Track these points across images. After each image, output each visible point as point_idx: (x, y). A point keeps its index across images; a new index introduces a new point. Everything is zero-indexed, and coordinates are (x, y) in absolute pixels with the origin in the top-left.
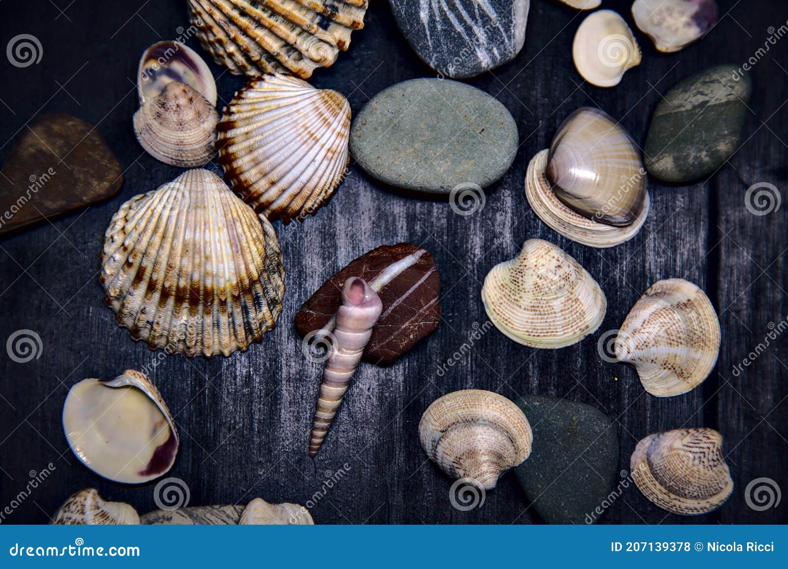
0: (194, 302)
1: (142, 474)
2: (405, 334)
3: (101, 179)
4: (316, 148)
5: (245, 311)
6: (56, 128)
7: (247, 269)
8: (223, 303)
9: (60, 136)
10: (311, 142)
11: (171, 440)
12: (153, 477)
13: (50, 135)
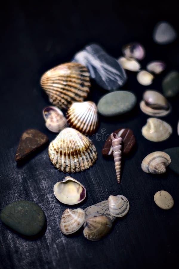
0: (77, 154)
1: (79, 201)
2: (130, 145)
3: (43, 139)
4: (92, 112)
5: (89, 154)
6: (29, 132)
7: (86, 144)
8: (83, 152)
9: (30, 133)
10: (90, 111)
11: (83, 189)
12: (82, 200)
13: (28, 134)
